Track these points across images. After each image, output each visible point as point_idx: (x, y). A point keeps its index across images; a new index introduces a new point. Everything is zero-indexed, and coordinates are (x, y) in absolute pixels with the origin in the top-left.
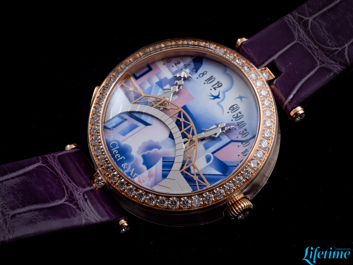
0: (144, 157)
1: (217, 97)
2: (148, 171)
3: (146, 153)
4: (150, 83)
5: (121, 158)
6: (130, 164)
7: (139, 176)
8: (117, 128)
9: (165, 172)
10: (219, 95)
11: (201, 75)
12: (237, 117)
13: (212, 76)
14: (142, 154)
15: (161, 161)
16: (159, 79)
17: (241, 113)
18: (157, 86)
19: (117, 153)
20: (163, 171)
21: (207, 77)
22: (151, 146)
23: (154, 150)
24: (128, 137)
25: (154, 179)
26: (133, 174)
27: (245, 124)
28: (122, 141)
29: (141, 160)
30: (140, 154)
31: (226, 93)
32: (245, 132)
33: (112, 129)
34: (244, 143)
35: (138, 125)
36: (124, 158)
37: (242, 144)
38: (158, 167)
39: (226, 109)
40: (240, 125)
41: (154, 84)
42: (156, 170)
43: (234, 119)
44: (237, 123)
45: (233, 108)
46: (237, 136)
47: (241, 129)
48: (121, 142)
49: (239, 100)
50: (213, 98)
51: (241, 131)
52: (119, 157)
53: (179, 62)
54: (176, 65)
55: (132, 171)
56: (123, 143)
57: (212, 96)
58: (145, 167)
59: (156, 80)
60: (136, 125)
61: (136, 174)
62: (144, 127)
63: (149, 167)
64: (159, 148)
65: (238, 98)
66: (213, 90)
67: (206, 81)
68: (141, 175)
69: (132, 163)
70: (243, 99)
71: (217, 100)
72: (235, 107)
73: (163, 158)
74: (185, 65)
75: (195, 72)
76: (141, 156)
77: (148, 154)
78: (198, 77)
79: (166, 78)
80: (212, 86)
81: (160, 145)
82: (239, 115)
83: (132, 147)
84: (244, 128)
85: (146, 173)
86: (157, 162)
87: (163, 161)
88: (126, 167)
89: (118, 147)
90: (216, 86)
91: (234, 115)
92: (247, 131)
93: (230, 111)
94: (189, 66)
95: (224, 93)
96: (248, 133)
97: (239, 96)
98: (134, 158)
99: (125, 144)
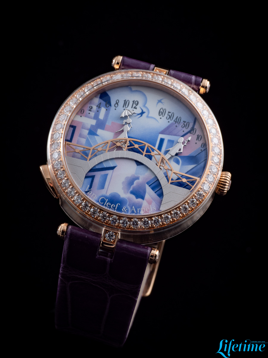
0: (132, 193)
1: (142, 113)
2: (145, 200)
3: (131, 189)
4: (84, 138)
5: (117, 206)
6: (127, 205)
7: (142, 209)
8: (93, 187)
9: (157, 192)
10: (142, 110)
11: (116, 105)
12: (170, 117)
13: (125, 101)
14: (129, 192)
15: (147, 186)
16: (88, 130)
17: (170, 112)
18: (90, 136)
19: (110, 204)
20: (155, 192)
21: (121, 103)
22: (131, 182)
23: (136, 183)
24: (107, 187)
25: (155, 203)
26: (136, 210)
27: (180, 118)
28: (106, 193)
29: (133, 197)
30: (128, 193)
31: (146, 105)
32: (185, 124)
33: (90, 190)
34: (192, 132)
35: (107, 173)
36: (119, 204)
37: (191, 133)
38: (150, 193)
39: (158, 117)
40: (177, 121)
41: (88, 136)
42: (150, 196)
43: (169, 120)
44: (174, 121)
45: (161, 113)
46: (182, 131)
47: (180, 123)
48: (106, 195)
49: (160, 104)
50: (140, 115)
51: (182, 124)
52: (115, 206)
53: (91, 107)
54: (91, 111)
55: (133, 209)
56: (108, 194)
57: (138, 114)
58: (140, 200)
59: (86, 132)
60: (105, 174)
61: (138, 209)
62: (113, 172)
63: (143, 198)
64: (138, 178)
65: (158, 103)
66: (135, 109)
67: (123, 107)
68: (142, 207)
69: (128, 203)
70: (162, 101)
71: (144, 115)
72: (162, 111)
73: (148, 183)
74: (97, 106)
75: (110, 106)
76: (130, 194)
77: (133, 189)
78: (115, 108)
79: (92, 126)
80: (132, 108)
81: (136, 176)
82: (170, 114)
83: (117, 192)
84: (182, 121)
85: (145, 203)
86: (145, 189)
87: (149, 186)
88: (127, 209)
89: (107, 200)
90: (134, 105)
91: (167, 117)
92: (187, 122)
93: (161, 116)
94: (101, 105)
95: (144, 106)
96: (188, 123)
97: (157, 101)
98: (126, 199)
99: (110, 194)
